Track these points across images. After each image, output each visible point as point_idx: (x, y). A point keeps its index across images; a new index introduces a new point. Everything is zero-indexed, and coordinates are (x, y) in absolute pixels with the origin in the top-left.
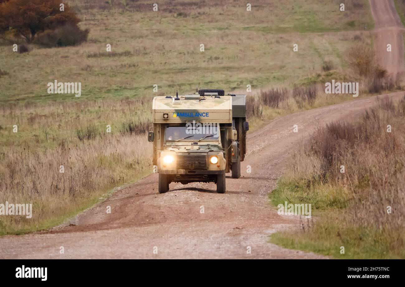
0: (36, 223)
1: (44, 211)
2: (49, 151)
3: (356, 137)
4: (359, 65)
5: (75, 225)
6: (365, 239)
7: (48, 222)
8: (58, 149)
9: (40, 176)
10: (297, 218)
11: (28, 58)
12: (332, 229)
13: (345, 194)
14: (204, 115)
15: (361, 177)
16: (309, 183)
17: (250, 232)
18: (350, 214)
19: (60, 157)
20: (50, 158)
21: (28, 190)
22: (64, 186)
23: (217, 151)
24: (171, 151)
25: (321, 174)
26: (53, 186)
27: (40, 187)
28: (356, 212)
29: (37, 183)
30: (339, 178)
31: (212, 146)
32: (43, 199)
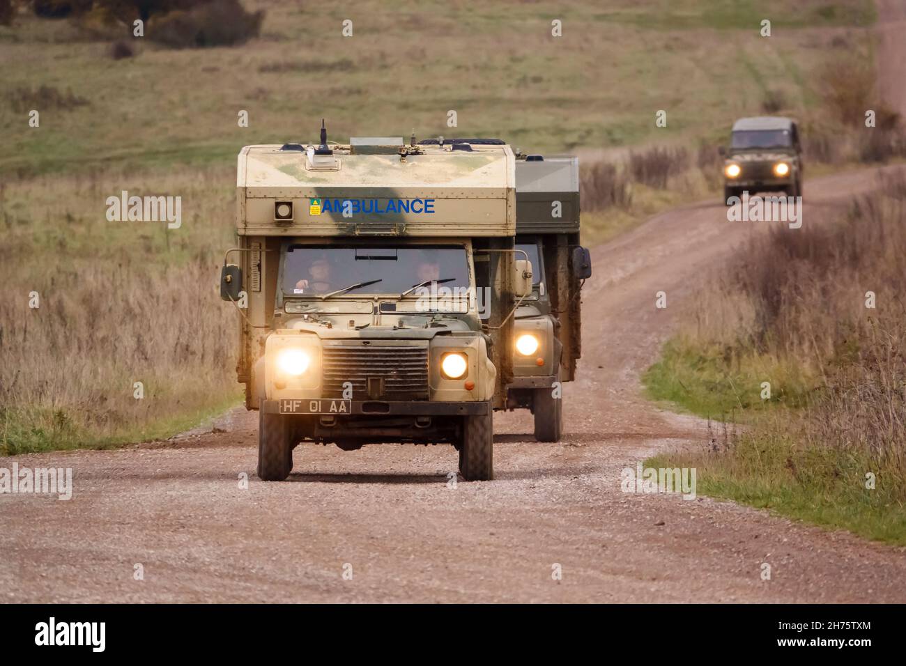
0: (142, 424)
1: (159, 398)
2: (173, 271)
3: (831, 256)
4: (841, 101)
5: (224, 431)
6: (846, 474)
7: (167, 423)
8: (192, 267)
9: (151, 324)
10: (701, 426)
11: (131, 71)
12: (776, 451)
13: (805, 377)
14: (417, 206)
15: (840, 342)
16: (729, 351)
17: (600, 455)
18: (814, 421)
19: (196, 285)
20: (174, 286)
21: (125, 353)
22: (203, 346)
23: (464, 334)
24: (302, 331)
25: (755, 332)
26: (179, 346)
27: (153, 347)
28: (827, 417)
29: (146, 338)
30: (792, 344)
31: (445, 315)
32: (158, 373)
